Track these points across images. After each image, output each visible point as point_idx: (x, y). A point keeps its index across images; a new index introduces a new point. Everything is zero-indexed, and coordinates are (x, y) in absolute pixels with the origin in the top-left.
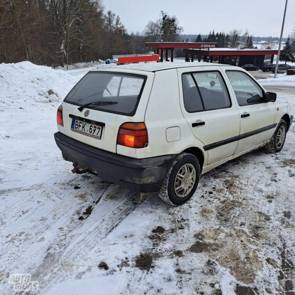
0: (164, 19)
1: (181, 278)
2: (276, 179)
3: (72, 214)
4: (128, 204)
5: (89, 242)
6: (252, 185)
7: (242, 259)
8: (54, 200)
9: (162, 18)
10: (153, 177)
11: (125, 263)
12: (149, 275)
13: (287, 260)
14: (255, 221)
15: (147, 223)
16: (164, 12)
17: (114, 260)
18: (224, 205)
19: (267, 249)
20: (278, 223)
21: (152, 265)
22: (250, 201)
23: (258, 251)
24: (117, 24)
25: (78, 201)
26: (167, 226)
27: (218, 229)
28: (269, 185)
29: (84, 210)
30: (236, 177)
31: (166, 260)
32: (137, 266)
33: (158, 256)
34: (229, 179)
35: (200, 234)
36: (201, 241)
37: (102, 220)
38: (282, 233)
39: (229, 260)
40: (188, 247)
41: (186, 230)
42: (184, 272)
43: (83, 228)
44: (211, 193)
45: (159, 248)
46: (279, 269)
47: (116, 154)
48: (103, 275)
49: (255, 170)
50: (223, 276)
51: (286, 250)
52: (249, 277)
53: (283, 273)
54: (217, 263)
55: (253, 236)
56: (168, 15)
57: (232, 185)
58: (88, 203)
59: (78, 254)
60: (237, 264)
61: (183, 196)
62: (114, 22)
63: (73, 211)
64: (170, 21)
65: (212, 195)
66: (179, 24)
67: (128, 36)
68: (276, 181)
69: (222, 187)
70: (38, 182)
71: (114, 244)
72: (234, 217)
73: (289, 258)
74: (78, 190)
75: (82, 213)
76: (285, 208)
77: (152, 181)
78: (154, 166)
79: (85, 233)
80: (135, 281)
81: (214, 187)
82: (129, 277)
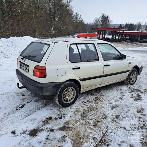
0: (103, 16)
1: (46, 142)
2: (123, 98)
3: (14, 107)
4: (42, 105)
5: (14, 121)
6: (108, 100)
7: (81, 136)
8: (10, 100)
9: (102, 16)
10: (49, 92)
11: (24, 132)
12: (32, 139)
13: (104, 139)
14: (99, 118)
15: (46, 114)
16: (103, 13)
17: (20, 130)
18: (88, 109)
19: (97, 132)
20: (110, 120)
21: (36, 134)
22: (102, 108)
23: (91, 133)
24: (80, 19)
25: (20, 101)
26: (54, 117)
27: (78, 121)
28: (117, 101)
29: (20, 106)
30: (103, 96)
31: (44, 133)
32: (29, 134)
33: (41, 130)
34: (98, 96)
35: (68, 122)
36: (66, 125)
37: (26, 111)
38: (109, 125)
39: (74, 136)
40: (58, 128)
41: (62, 120)
42: (49, 139)
43: (15, 114)
44: (85, 102)
45: (44, 127)
46: (96, 143)
47: (33, 80)
48: (12, 136)
49: (114, 93)
50: (67, 143)
51: (106, 134)
52: (79, 145)
53: (98, 145)
54: (68, 137)
55: (93, 125)
56: (105, 14)
57: (98, 100)
58: (24, 103)
59: (5, 126)
60: (77, 138)
61: (68, 103)
62: (78, 18)
63: (15, 106)
64: (106, 17)
65: (85, 104)
66: (110, 19)
67: (85, 24)
68: (122, 99)
69: (92, 100)
70: (7, 91)
71: (24, 123)
72: (90, 115)
73: (105, 138)
74: (24, 96)
75: (19, 107)
76: (118, 113)
77: (49, 94)
78: (49, 87)
79: (14, 116)
80: (24, 141)
81: (88, 99)
82: (22, 139)
